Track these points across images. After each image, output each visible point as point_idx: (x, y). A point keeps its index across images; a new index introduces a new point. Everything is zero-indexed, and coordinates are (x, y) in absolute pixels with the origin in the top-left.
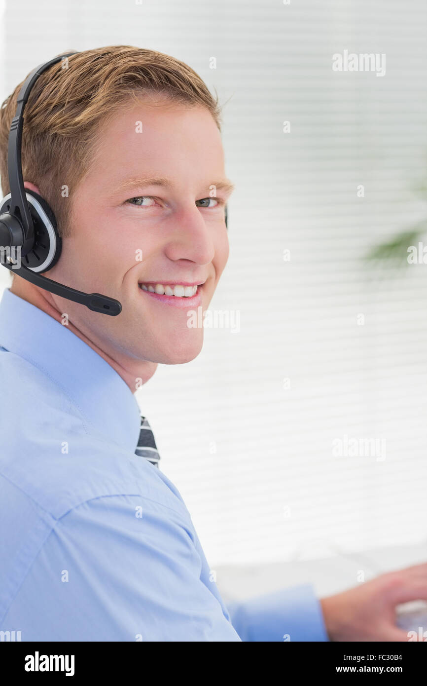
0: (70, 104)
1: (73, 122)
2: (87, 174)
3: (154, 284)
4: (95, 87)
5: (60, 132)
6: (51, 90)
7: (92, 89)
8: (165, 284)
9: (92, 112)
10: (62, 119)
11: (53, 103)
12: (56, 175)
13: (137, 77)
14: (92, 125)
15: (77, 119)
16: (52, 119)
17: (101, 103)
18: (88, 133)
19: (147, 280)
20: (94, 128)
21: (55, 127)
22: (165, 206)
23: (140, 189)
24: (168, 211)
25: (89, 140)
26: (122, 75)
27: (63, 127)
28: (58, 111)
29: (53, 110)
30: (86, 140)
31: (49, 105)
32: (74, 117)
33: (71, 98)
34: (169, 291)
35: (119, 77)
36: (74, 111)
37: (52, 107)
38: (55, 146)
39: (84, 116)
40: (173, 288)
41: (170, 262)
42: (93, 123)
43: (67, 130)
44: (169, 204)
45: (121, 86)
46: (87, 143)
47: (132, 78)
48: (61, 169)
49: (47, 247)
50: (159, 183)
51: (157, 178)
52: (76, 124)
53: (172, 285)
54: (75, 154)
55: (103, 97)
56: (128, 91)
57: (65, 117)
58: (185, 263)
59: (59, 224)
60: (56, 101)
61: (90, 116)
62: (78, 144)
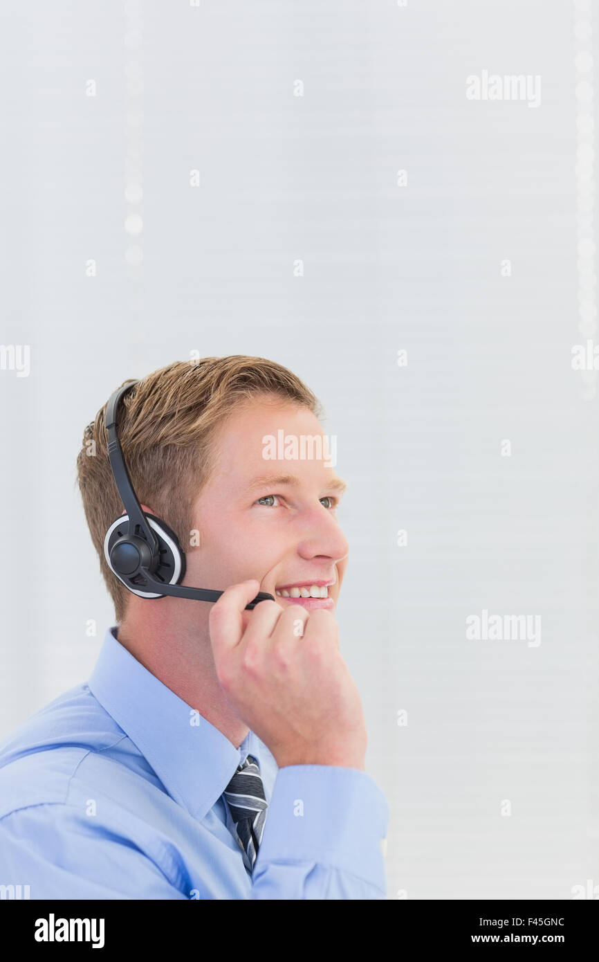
0: (180, 413)
1: (189, 430)
2: (209, 482)
3: (289, 588)
4: (206, 392)
5: (174, 442)
6: (154, 402)
7: (202, 395)
8: (300, 586)
9: (210, 416)
10: (174, 429)
11: (161, 414)
12: (173, 488)
13: (250, 378)
14: (208, 431)
15: (193, 426)
16: (163, 431)
17: (216, 407)
18: (205, 440)
19: (283, 584)
20: (211, 432)
21: (168, 438)
22: (288, 507)
23: (268, 488)
24: (293, 511)
25: (206, 447)
26: (237, 376)
27: (177, 437)
28: (168, 422)
29: (161, 422)
30: (203, 447)
31: (156, 417)
32: (190, 424)
33: (181, 406)
34: (305, 593)
35: (233, 378)
36: (187, 419)
37: (160, 419)
38: (168, 459)
39: (202, 421)
40: (309, 590)
41: (304, 561)
43: (181, 439)
44: (293, 505)
45: (236, 388)
46: (205, 451)
47: (244, 379)
49: (171, 566)
50: (285, 481)
51: (284, 475)
52: (193, 431)
53: (308, 585)
54: (193, 463)
55: (219, 400)
56: (244, 392)
57: (177, 426)
58: (321, 560)
59: (182, 540)
60: (164, 411)
61: (207, 421)
62: (195, 453)
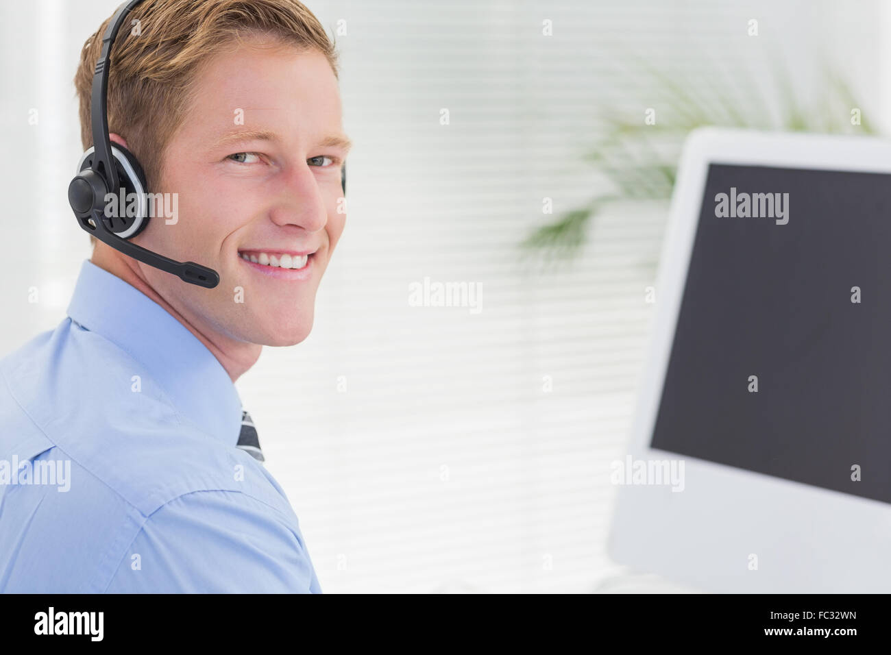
1: (168, 66)
2: (182, 125)
3: (256, 253)
4: (193, 25)
5: (152, 76)
7: (189, 28)
8: (269, 252)
9: (189, 54)
10: (155, 61)
11: (145, 42)
12: (147, 126)
13: (242, 16)
14: (190, 69)
15: (172, 62)
16: (143, 61)
17: (200, 44)
18: (184, 79)
19: (248, 248)
20: (191, 72)
21: (146, 71)
22: (271, 164)
23: (242, 144)
24: (275, 169)
25: (185, 86)
26: (225, 12)
27: (155, 71)
28: (150, 53)
29: (143, 52)
30: (182, 86)
31: (141, 44)
32: (169, 60)
33: (166, 37)
34: (274, 261)
35: (222, 14)
36: (169, 52)
37: (143, 47)
38: (146, 93)
39: (180, 59)
40: (279, 259)
41: (275, 228)
42: (190, 67)
43: (160, 74)
44: (276, 162)
45: (224, 25)
46: (182, 90)
47: (235, 16)
48: (152, 118)
50: (264, 137)
51: (263, 131)
52: (171, 67)
53: (279, 253)
54: (169, 102)
55: (202, 38)
56: (232, 31)
57: (158, 60)
58: (291, 229)
59: (150, 180)
60: (148, 41)
61: (186, 59)
62: (173, 91)
